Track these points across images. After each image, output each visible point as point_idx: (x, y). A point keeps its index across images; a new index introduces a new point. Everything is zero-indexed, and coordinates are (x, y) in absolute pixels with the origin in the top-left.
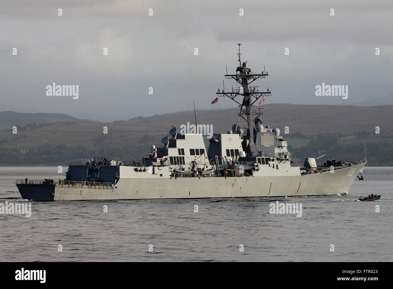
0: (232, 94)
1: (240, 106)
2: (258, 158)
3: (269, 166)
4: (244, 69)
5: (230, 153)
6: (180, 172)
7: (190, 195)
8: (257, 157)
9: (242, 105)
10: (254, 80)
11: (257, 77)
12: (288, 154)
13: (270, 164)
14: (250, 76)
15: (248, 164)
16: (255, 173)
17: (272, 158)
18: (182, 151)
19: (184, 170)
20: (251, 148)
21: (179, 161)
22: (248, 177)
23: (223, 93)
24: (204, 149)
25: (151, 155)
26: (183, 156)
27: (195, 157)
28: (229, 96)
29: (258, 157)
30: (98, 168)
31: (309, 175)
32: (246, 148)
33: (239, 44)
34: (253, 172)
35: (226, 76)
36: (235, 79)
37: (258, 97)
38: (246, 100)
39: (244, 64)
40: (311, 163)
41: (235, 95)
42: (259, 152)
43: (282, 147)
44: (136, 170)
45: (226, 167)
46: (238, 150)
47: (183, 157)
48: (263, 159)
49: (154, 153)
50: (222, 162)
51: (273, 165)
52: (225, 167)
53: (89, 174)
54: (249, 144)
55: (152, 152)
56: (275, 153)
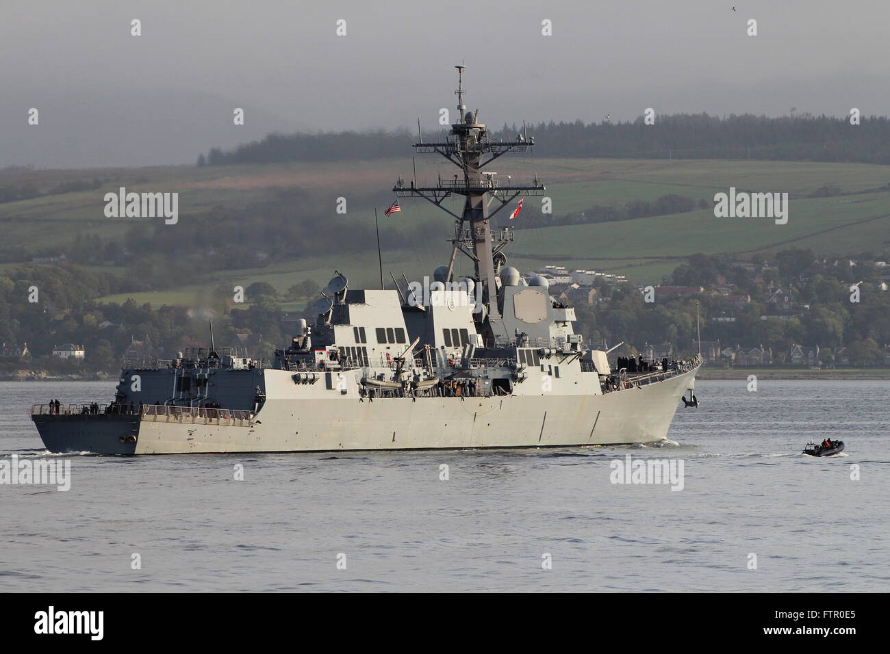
0: (437, 192)
1: (457, 221)
2: (520, 351)
3: (542, 370)
4: (471, 128)
5: (452, 339)
6: (376, 385)
7: (394, 440)
8: (518, 349)
9: (462, 220)
10: (496, 156)
11: (504, 148)
12: (580, 341)
13: (542, 366)
14: (487, 145)
15: (500, 366)
16: (517, 388)
17: (547, 351)
18: (360, 334)
19: (382, 380)
20: (492, 325)
21: (357, 357)
22: (503, 397)
23: (413, 189)
24: (402, 329)
25: (298, 342)
26: (364, 345)
27: (388, 348)
28: (426, 198)
29: (521, 349)
30: (206, 375)
31: (616, 392)
32: (482, 324)
33: (460, 68)
34: (512, 384)
35: (417, 145)
36: (442, 153)
37: (507, 199)
38: (473, 207)
39: (469, 118)
40: (599, 364)
41: (443, 193)
42: (517, 335)
43: (564, 322)
44: (296, 379)
45: (448, 372)
46: (466, 330)
47: (364, 348)
48: (528, 351)
49: (305, 340)
50: (437, 360)
51: (550, 366)
52: (444, 373)
53: (178, 389)
54: (487, 317)
55: (299, 336)
56: (551, 337)
